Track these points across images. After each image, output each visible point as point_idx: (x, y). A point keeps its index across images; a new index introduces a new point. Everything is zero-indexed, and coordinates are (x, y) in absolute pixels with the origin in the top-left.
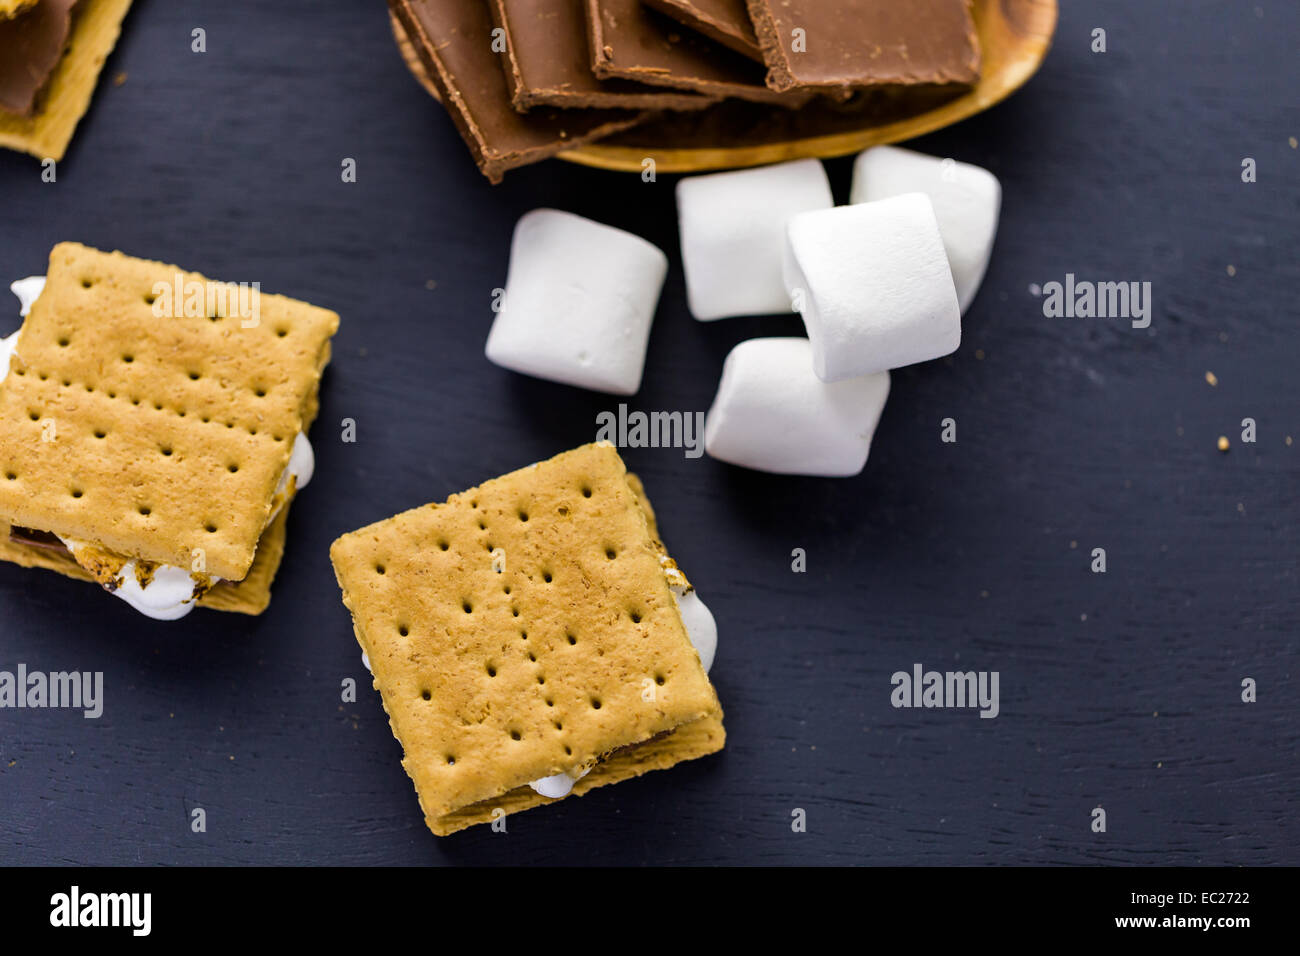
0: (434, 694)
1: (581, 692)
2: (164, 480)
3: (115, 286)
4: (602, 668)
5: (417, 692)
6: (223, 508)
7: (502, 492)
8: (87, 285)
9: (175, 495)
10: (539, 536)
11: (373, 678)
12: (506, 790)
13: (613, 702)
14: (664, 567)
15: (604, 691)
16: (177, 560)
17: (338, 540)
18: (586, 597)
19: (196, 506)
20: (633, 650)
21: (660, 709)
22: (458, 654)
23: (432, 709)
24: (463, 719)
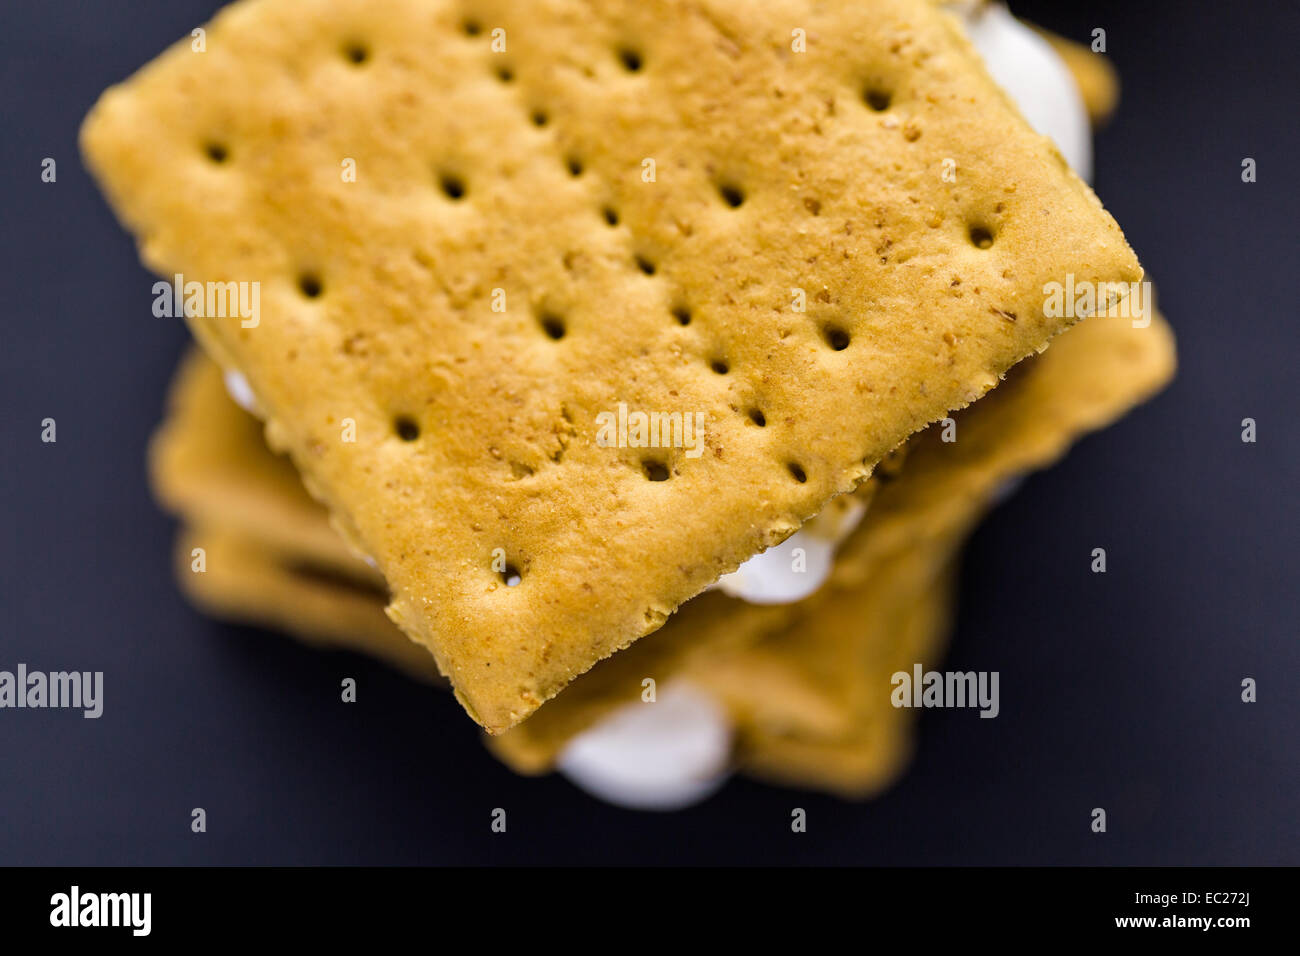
0: (425, 421)
1: (792, 318)
4: (826, 243)
5: (383, 427)
11: (264, 424)
12: (667, 613)
13: (878, 321)
15: (847, 300)
18: (736, 82)
20: (892, 180)
21: (999, 306)
22: (458, 306)
23: (430, 458)
24: (512, 463)
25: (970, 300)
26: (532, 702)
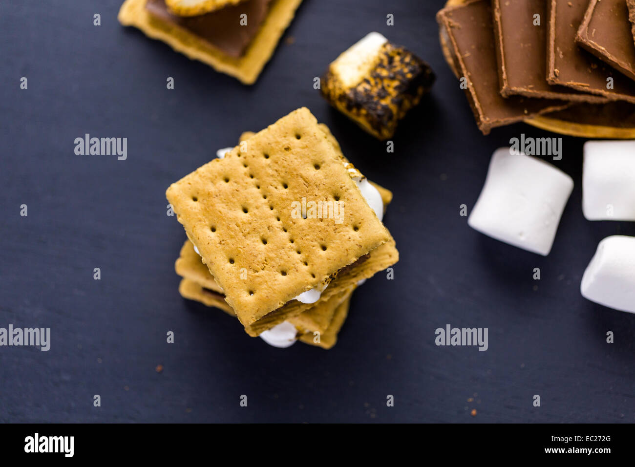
0: (236, 260)
1: (315, 243)
4: (323, 228)
5: (227, 260)
7: (253, 145)
10: (276, 165)
11: (201, 258)
12: (284, 303)
13: (333, 245)
14: (347, 169)
15: (326, 240)
17: (169, 188)
18: (307, 192)
21: (358, 244)
22: (244, 236)
23: (236, 268)
24: (253, 270)
25: (352, 242)
26: (254, 320)
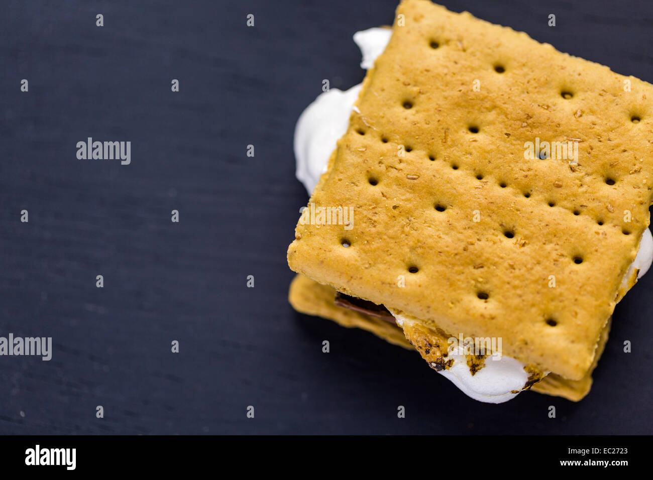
2: (506, 265)
3: (464, 50)
6: (566, 303)
8: (434, 45)
9: (517, 282)
16: (514, 352)
19: (538, 298)
